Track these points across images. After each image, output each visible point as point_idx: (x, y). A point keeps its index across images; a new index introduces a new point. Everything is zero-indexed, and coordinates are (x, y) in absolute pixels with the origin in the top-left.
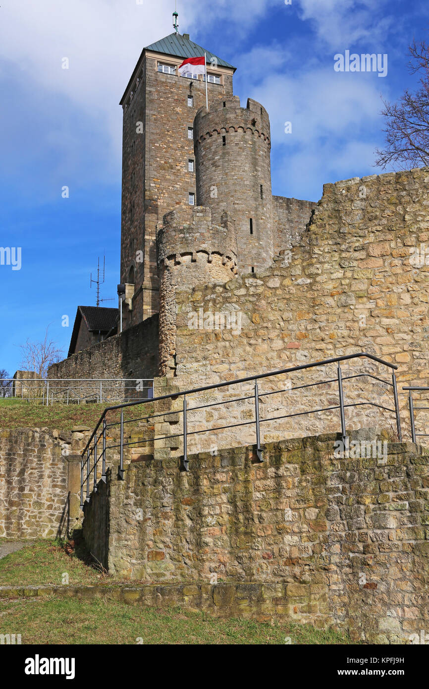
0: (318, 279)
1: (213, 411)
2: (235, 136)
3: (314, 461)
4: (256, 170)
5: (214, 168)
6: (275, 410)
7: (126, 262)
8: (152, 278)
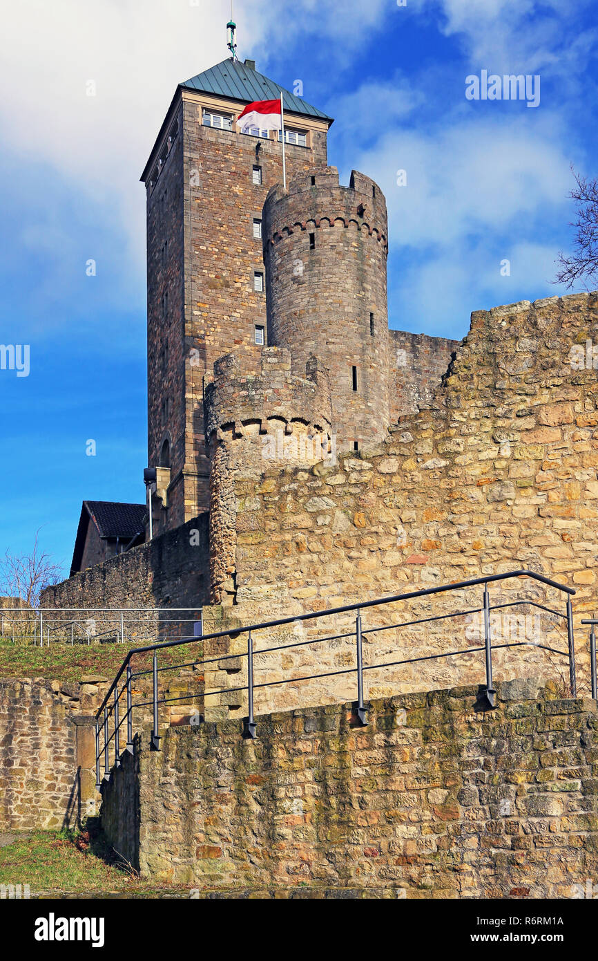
0: (458, 460)
1: (293, 654)
2: (331, 233)
3: (444, 724)
4: (364, 290)
5: (295, 286)
6: (387, 653)
7: (157, 434)
8: (198, 460)
